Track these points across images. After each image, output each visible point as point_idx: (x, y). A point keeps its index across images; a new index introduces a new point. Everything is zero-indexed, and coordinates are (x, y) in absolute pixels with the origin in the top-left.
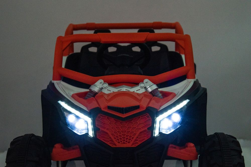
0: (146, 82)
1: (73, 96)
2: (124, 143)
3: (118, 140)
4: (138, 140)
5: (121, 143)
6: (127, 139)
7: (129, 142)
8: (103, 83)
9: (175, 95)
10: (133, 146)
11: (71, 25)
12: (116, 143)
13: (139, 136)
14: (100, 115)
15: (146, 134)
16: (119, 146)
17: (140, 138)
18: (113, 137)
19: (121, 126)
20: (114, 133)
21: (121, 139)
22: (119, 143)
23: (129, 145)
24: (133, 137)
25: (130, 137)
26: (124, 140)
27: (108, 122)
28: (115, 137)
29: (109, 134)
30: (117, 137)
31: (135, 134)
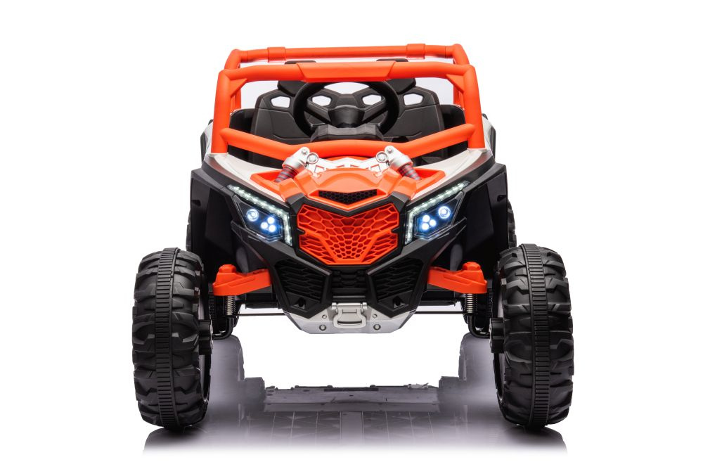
0: (390, 152)
1: (253, 178)
2: (349, 257)
3: (338, 251)
4: (374, 252)
5: (343, 257)
6: (354, 250)
7: (358, 256)
8: (309, 153)
9: (443, 175)
10: (365, 263)
11: (235, 52)
12: (335, 257)
13: (377, 244)
14: (305, 207)
15: (389, 241)
16: (340, 261)
17: (377, 249)
18: (328, 247)
19: (344, 226)
20: (331, 238)
21: (343, 250)
22: (339, 256)
23: (357, 261)
24: (364, 246)
25: (360, 246)
26: (348, 253)
27: (320, 219)
28: (333, 246)
29: (323, 240)
30: (336, 246)
31: (369, 241)
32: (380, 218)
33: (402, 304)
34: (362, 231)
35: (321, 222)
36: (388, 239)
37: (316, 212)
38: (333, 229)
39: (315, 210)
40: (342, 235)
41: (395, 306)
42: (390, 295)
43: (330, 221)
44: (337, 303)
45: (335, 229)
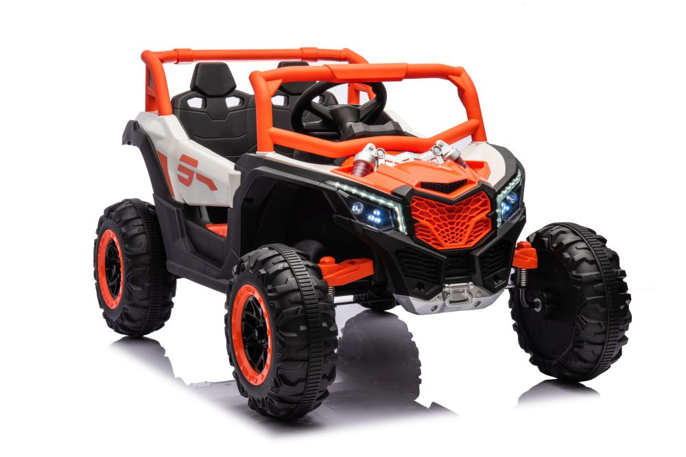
2: (453, 242)
3: (444, 237)
4: (473, 236)
5: (449, 242)
6: (457, 235)
7: (460, 240)
10: (467, 246)
12: (442, 242)
13: (474, 228)
14: (414, 198)
15: (482, 225)
16: (448, 246)
17: (476, 232)
18: (436, 233)
19: (448, 214)
20: (438, 225)
21: (448, 235)
22: (446, 241)
23: (461, 245)
24: (465, 230)
25: (462, 231)
26: (453, 238)
27: (426, 208)
28: (440, 232)
29: (432, 227)
30: (443, 232)
31: (468, 226)
32: (475, 205)
33: (500, 281)
34: (462, 217)
35: (428, 211)
36: (482, 223)
37: (424, 202)
38: (438, 217)
39: (422, 200)
40: (447, 222)
41: (496, 284)
42: (490, 273)
43: (435, 210)
44: (449, 284)
45: (440, 217)
